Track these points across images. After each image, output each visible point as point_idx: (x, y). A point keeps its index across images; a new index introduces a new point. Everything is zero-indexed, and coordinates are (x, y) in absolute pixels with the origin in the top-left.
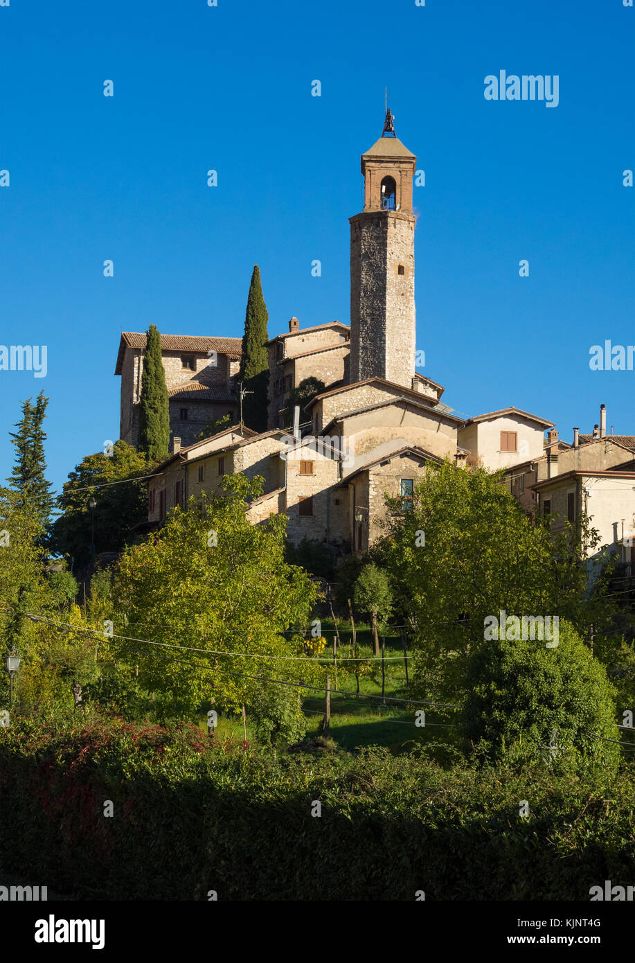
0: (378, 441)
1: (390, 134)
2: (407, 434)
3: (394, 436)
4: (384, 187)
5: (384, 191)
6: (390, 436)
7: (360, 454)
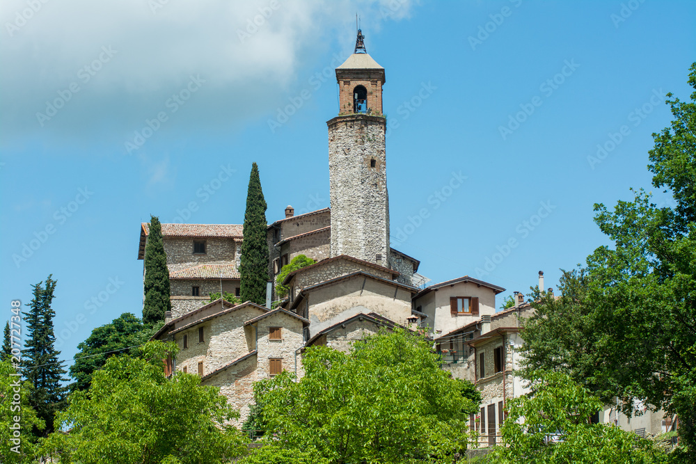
0: (341, 309)
1: (362, 51)
2: (367, 302)
3: (355, 305)
4: (356, 95)
5: (356, 97)
6: (351, 304)
7: (324, 321)
